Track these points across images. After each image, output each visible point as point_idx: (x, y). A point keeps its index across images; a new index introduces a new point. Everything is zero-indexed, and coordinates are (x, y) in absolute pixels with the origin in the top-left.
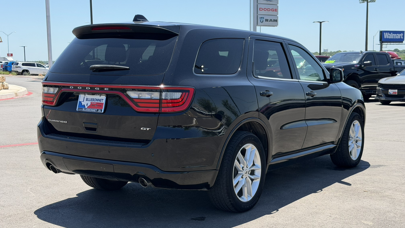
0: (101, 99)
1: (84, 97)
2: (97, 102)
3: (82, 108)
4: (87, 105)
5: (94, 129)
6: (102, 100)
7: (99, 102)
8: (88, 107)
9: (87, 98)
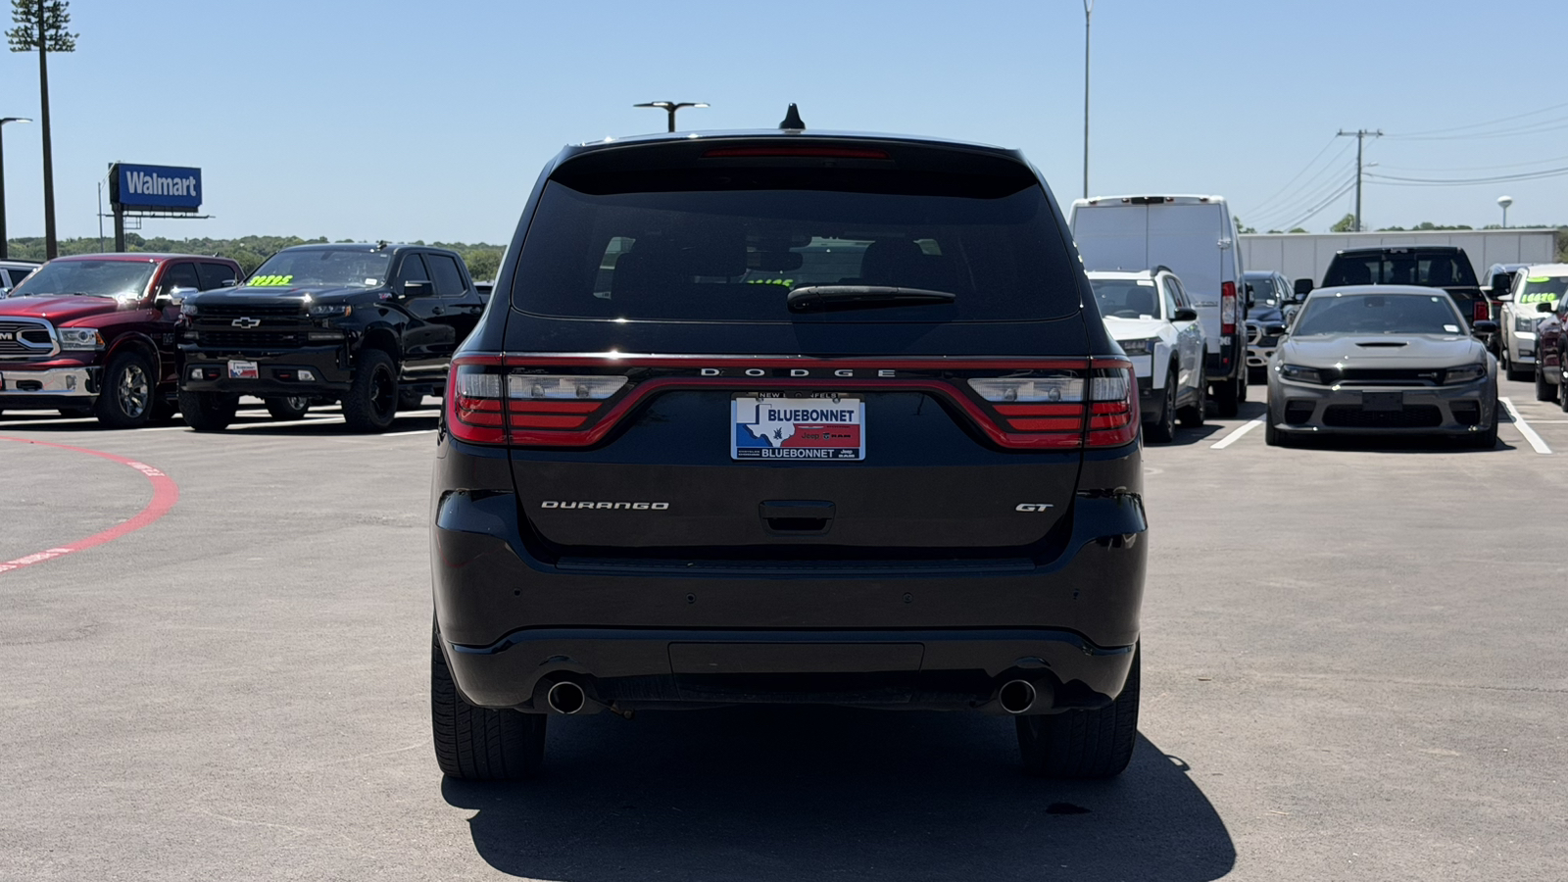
0: (842, 412)
1: (758, 407)
2: (824, 421)
3: (761, 450)
4: (778, 434)
5: (817, 524)
6: (848, 415)
7: (834, 422)
8: (783, 444)
9: (770, 411)
